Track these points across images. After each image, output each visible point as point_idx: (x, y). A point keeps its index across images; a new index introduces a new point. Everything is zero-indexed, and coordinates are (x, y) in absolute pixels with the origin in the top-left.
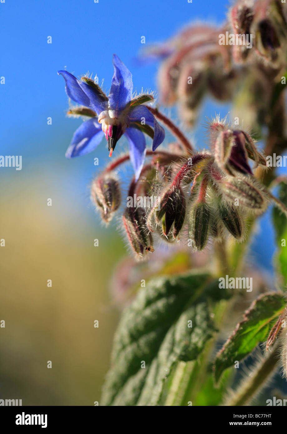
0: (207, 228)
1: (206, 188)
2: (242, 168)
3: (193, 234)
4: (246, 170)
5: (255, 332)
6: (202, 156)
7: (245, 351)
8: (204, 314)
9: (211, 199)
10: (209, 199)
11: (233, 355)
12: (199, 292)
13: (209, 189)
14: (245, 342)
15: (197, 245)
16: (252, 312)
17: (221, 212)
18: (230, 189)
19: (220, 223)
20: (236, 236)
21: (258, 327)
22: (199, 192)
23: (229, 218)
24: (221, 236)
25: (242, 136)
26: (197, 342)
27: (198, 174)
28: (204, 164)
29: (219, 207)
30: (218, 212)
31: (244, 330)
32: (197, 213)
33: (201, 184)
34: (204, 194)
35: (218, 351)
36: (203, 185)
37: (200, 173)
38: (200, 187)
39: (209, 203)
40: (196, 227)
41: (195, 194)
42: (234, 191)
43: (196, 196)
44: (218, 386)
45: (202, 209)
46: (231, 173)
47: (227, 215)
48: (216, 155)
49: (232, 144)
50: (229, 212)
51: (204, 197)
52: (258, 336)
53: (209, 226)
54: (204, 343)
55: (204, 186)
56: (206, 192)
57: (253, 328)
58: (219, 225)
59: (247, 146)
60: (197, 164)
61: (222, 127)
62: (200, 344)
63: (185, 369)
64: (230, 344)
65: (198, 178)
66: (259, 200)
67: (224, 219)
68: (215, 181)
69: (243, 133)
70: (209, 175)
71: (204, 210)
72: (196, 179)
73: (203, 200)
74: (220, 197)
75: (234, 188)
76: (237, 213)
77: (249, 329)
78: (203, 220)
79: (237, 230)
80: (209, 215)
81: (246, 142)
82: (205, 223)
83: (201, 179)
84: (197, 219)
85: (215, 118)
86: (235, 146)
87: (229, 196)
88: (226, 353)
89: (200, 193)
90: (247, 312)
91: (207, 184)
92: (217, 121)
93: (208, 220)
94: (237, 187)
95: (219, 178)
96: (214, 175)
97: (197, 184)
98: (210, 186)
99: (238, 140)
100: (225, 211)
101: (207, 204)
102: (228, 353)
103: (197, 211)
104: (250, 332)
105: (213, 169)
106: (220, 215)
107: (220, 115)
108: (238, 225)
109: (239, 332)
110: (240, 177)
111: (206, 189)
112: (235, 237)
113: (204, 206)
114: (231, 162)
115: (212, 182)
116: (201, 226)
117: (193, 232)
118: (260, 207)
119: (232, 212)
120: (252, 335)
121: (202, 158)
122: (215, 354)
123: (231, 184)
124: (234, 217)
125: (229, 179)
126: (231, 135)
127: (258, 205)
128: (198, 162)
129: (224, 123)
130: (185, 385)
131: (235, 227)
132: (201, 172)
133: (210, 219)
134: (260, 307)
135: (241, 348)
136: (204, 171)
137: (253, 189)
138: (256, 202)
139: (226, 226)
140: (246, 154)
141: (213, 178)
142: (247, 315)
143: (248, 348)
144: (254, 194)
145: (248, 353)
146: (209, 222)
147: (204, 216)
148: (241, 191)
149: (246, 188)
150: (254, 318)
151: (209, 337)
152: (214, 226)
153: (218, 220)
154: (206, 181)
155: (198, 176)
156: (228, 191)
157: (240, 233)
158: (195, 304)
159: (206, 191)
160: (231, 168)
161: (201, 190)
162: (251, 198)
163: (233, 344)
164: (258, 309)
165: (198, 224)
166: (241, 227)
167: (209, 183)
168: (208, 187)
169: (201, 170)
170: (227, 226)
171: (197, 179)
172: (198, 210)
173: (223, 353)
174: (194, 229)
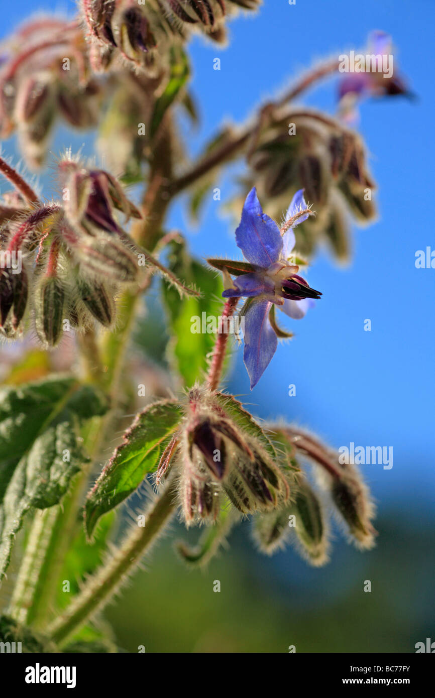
0: (62, 314)
1: (57, 255)
2: (105, 224)
3: (42, 323)
4: (111, 227)
5: (141, 459)
6: (49, 210)
7: (127, 488)
8: (67, 438)
9: (66, 271)
10: (62, 272)
11: (110, 495)
12: (59, 407)
13: (61, 257)
14: (126, 475)
15: (48, 338)
16: (135, 431)
17: (80, 289)
18: (90, 255)
19: (80, 304)
20: (103, 322)
21: (144, 453)
22: (47, 261)
23: (92, 297)
24: (83, 323)
25: (103, 179)
26: (59, 479)
27: (45, 236)
28: (54, 222)
29: (78, 283)
30: (76, 289)
31: (124, 457)
32: (46, 293)
33: (49, 250)
34: (54, 264)
35: (90, 490)
36: (53, 251)
37: (47, 234)
38: (49, 255)
39: (62, 277)
40: (45, 313)
41: (42, 265)
42: (96, 258)
43: (44, 268)
44: (91, 541)
45: (52, 286)
46: (89, 233)
47: (89, 293)
48: (67, 208)
49: (88, 190)
50: (92, 288)
51: (55, 268)
52: (144, 465)
53: (63, 311)
54: (68, 479)
55: (54, 253)
56: (57, 262)
57: (137, 453)
58: (78, 308)
59: (111, 193)
60: (42, 221)
61: (74, 166)
62: (62, 482)
63: (45, 520)
64: (104, 478)
65: (46, 242)
66: (131, 269)
67: (85, 299)
68: (69, 246)
69: (104, 173)
70: (60, 237)
71: (56, 288)
72: (42, 244)
73: (54, 274)
74: (78, 267)
75: (95, 254)
76: (104, 289)
77: (131, 456)
78: (55, 302)
79: (104, 315)
80: (63, 295)
81: (110, 185)
82: (58, 307)
83: (49, 243)
84: (45, 301)
85: (65, 153)
86: (93, 195)
87: (89, 265)
88: (99, 491)
89: (50, 262)
90: (128, 431)
91: (58, 250)
92: (68, 157)
93: (63, 302)
94: (99, 252)
95: (74, 241)
96: (68, 237)
97: (45, 251)
98: (62, 253)
99: (97, 185)
100: (86, 288)
101: (59, 279)
102: (102, 492)
103: (45, 290)
104: (133, 459)
105: (65, 228)
106: (79, 294)
107: (72, 148)
108: (106, 307)
109: (117, 460)
110: (103, 238)
111: (58, 258)
112: (103, 324)
113: (55, 282)
114: (89, 217)
115: (65, 246)
116: (52, 311)
117: (41, 320)
118: (134, 280)
119: (96, 289)
120: (135, 464)
121: (48, 213)
122: (86, 494)
123: (92, 248)
124: (99, 295)
125: (87, 241)
126: (86, 178)
127: (130, 277)
128: (44, 218)
129: (76, 160)
130: (46, 543)
131: (102, 309)
132: (49, 233)
133: (66, 301)
134: (146, 422)
135: (122, 483)
136: (52, 231)
137: (123, 254)
138: (128, 272)
139: (89, 309)
140: (110, 203)
141: (66, 240)
142: (128, 436)
143: (131, 483)
144: (124, 261)
145: (132, 490)
146: (64, 305)
147: (56, 296)
148: (107, 258)
149: (112, 252)
150: (138, 439)
151: (76, 470)
152: (72, 310)
153: (78, 300)
154: (56, 246)
155: (45, 239)
156: (86, 259)
157: (109, 317)
158: (54, 424)
159: (57, 260)
160: (90, 225)
161: (50, 259)
162: (121, 266)
163: (109, 478)
164: (143, 426)
165: (48, 309)
166: (111, 310)
167: (61, 249)
168: (59, 254)
169: (48, 230)
170: (91, 309)
171: (44, 243)
172: (46, 288)
173: (96, 491)
174: (42, 317)
